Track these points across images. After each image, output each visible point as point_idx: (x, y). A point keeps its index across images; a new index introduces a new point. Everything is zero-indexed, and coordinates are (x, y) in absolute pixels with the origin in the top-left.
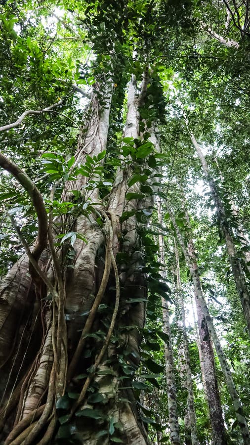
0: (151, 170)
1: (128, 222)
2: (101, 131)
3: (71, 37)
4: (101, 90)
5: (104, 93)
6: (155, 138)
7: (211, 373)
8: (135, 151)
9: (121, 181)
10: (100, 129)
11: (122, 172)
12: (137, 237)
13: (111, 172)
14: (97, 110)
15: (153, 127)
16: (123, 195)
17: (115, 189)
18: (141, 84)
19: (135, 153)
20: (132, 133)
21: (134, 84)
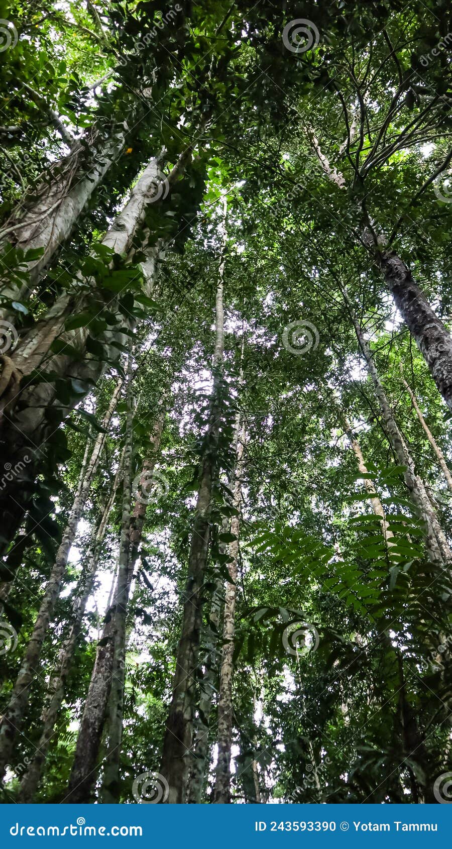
0: (120, 317)
1: (38, 390)
2: (62, 213)
3: (92, 32)
4: (95, 145)
5: (99, 152)
6: (152, 268)
7: (99, 705)
8: (107, 273)
9: (60, 314)
10: (63, 208)
11: (67, 300)
12: (42, 423)
13: (54, 293)
14: (72, 173)
15: (157, 249)
16: (50, 340)
17: (43, 323)
18: (171, 168)
19: (106, 277)
20: (117, 242)
21: (159, 163)
